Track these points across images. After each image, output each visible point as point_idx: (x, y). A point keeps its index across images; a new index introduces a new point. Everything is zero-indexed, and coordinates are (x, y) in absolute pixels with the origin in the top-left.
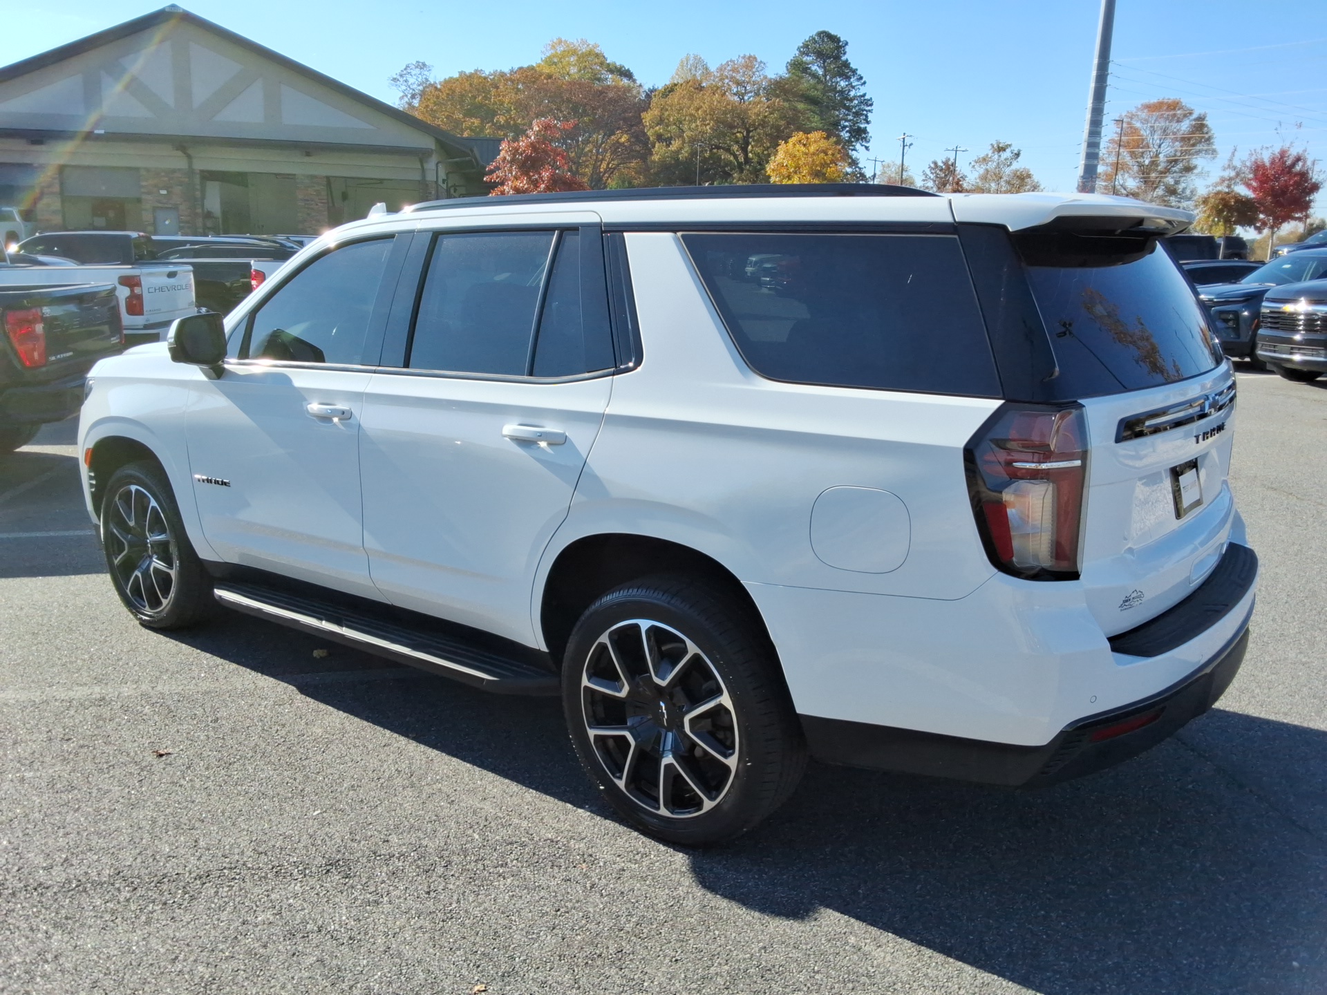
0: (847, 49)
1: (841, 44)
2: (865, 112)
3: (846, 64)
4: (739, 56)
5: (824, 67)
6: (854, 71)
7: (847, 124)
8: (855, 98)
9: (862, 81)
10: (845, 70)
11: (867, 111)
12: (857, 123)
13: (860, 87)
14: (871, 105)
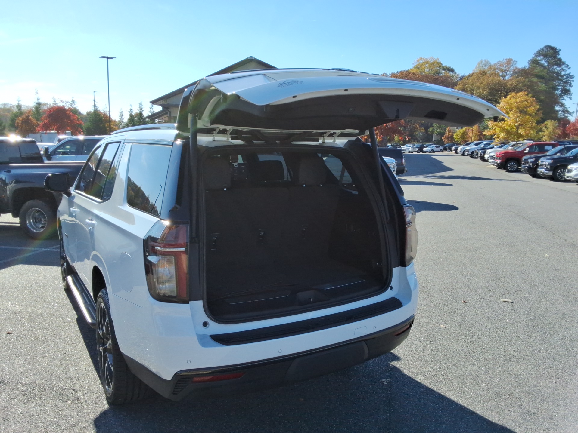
0: (560, 53)
1: (557, 50)
2: (569, 82)
3: (560, 60)
4: (504, 59)
5: (548, 62)
6: (564, 63)
7: (560, 87)
8: (564, 75)
9: (569, 67)
10: (560, 63)
11: (571, 81)
12: (565, 87)
13: (567, 70)
14: (573, 78)
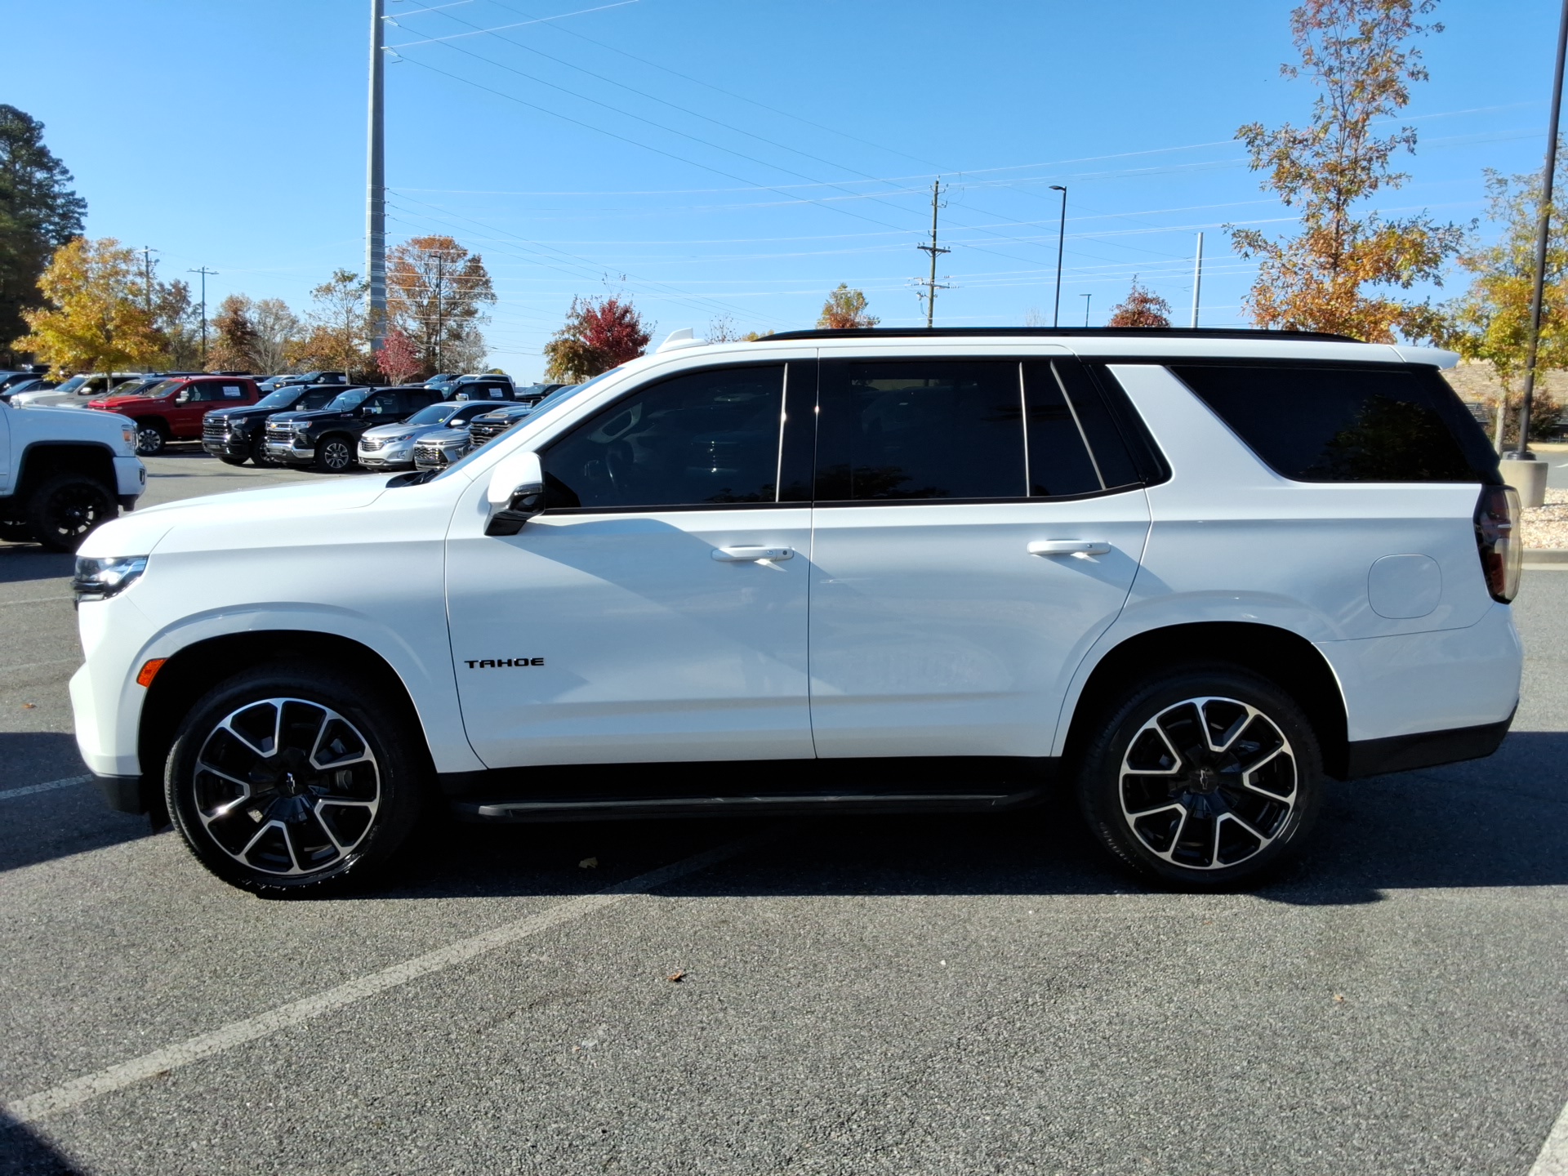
0: (44, 132)
1: (33, 125)
2: (76, 215)
3: (43, 152)
5: (12, 152)
6: (57, 163)
7: (51, 227)
8: (60, 195)
9: (68, 176)
10: (41, 158)
11: (80, 214)
12: (67, 227)
13: (66, 182)
14: (85, 206)
